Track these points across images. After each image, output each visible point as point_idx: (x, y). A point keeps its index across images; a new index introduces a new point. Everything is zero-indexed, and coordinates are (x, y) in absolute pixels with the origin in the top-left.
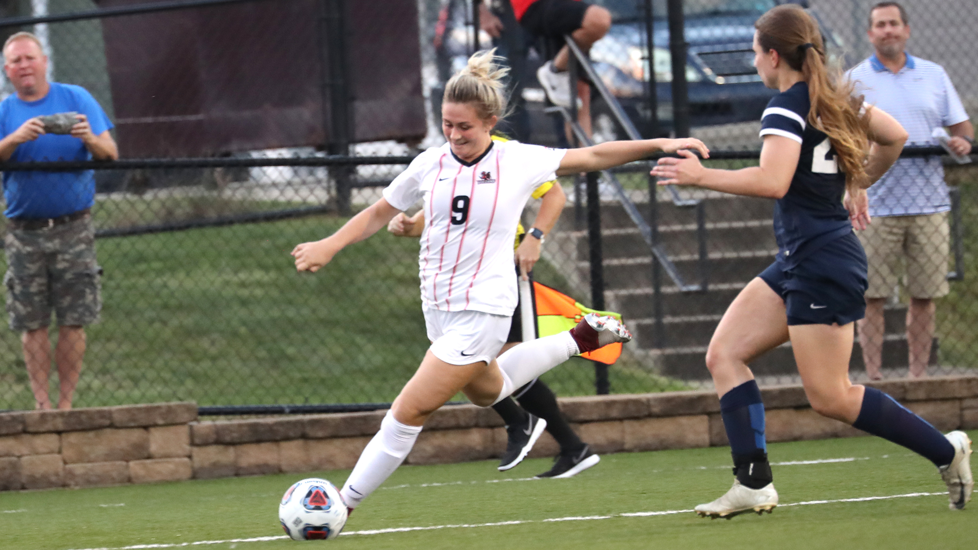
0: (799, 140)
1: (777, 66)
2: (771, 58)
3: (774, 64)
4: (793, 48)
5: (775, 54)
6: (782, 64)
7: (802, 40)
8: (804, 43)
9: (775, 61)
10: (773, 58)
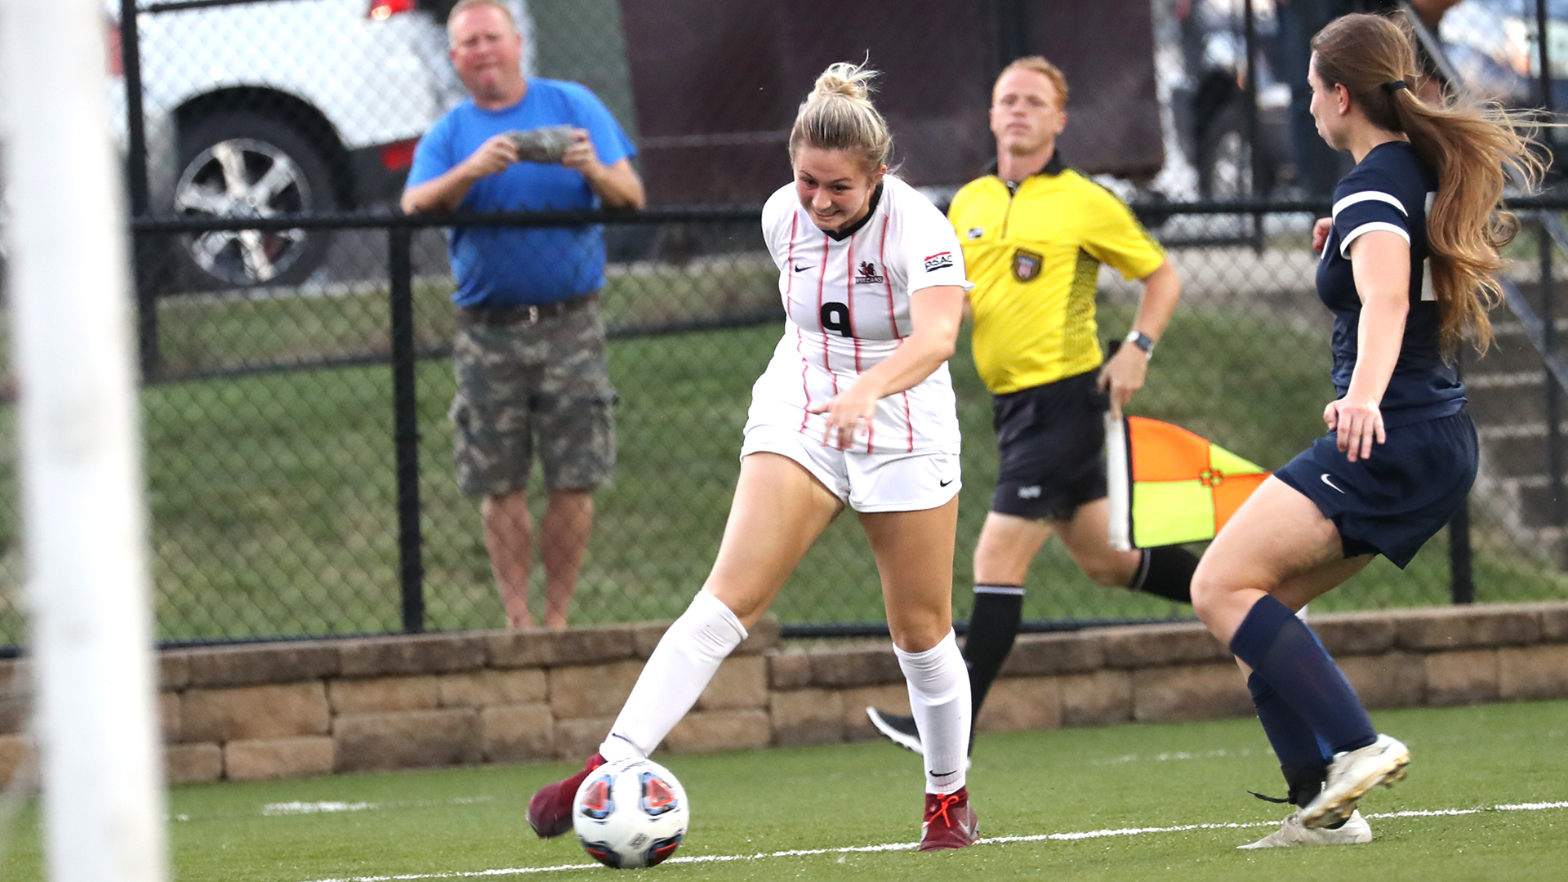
1: (1348, 110)
2: (1338, 99)
6: (1355, 110)
7: (1390, 75)
8: (1394, 82)
9: (1344, 104)
10: (1341, 99)
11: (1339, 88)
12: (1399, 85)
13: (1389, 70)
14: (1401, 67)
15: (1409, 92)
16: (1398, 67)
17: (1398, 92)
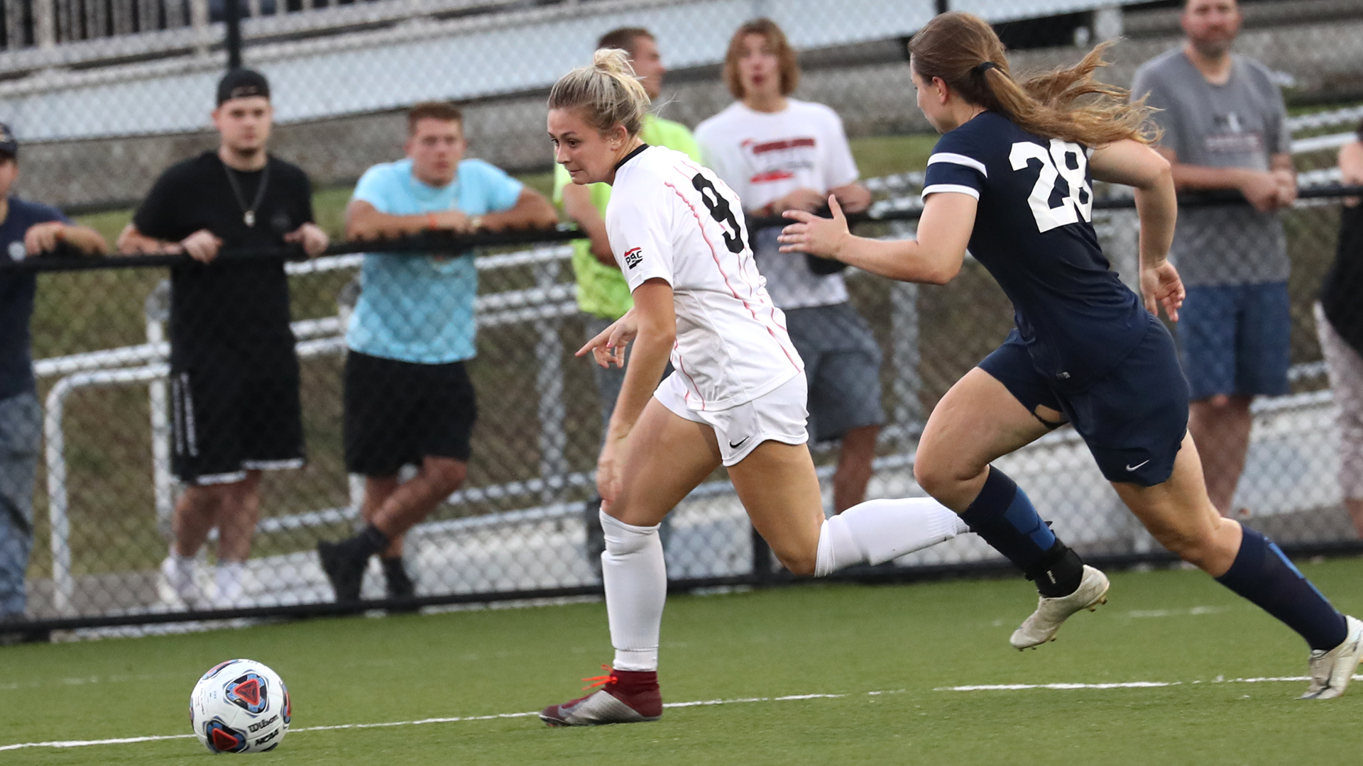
0: (974, 194)
1: (948, 98)
2: (938, 90)
3: (942, 98)
4: (964, 72)
5: (941, 84)
6: (953, 98)
7: (978, 59)
8: (981, 63)
9: (943, 94)
10: (940, 90)
11: (936, 80)
12: (987, 65)
13: (976, 55)
14: (985, 50)
15: (996, 70)
16: (982, 51)
17: (987, 72)
